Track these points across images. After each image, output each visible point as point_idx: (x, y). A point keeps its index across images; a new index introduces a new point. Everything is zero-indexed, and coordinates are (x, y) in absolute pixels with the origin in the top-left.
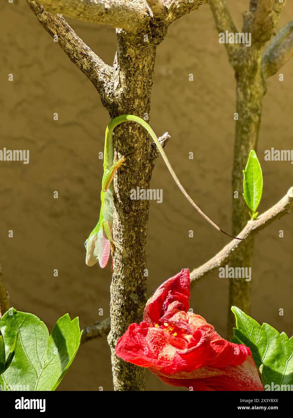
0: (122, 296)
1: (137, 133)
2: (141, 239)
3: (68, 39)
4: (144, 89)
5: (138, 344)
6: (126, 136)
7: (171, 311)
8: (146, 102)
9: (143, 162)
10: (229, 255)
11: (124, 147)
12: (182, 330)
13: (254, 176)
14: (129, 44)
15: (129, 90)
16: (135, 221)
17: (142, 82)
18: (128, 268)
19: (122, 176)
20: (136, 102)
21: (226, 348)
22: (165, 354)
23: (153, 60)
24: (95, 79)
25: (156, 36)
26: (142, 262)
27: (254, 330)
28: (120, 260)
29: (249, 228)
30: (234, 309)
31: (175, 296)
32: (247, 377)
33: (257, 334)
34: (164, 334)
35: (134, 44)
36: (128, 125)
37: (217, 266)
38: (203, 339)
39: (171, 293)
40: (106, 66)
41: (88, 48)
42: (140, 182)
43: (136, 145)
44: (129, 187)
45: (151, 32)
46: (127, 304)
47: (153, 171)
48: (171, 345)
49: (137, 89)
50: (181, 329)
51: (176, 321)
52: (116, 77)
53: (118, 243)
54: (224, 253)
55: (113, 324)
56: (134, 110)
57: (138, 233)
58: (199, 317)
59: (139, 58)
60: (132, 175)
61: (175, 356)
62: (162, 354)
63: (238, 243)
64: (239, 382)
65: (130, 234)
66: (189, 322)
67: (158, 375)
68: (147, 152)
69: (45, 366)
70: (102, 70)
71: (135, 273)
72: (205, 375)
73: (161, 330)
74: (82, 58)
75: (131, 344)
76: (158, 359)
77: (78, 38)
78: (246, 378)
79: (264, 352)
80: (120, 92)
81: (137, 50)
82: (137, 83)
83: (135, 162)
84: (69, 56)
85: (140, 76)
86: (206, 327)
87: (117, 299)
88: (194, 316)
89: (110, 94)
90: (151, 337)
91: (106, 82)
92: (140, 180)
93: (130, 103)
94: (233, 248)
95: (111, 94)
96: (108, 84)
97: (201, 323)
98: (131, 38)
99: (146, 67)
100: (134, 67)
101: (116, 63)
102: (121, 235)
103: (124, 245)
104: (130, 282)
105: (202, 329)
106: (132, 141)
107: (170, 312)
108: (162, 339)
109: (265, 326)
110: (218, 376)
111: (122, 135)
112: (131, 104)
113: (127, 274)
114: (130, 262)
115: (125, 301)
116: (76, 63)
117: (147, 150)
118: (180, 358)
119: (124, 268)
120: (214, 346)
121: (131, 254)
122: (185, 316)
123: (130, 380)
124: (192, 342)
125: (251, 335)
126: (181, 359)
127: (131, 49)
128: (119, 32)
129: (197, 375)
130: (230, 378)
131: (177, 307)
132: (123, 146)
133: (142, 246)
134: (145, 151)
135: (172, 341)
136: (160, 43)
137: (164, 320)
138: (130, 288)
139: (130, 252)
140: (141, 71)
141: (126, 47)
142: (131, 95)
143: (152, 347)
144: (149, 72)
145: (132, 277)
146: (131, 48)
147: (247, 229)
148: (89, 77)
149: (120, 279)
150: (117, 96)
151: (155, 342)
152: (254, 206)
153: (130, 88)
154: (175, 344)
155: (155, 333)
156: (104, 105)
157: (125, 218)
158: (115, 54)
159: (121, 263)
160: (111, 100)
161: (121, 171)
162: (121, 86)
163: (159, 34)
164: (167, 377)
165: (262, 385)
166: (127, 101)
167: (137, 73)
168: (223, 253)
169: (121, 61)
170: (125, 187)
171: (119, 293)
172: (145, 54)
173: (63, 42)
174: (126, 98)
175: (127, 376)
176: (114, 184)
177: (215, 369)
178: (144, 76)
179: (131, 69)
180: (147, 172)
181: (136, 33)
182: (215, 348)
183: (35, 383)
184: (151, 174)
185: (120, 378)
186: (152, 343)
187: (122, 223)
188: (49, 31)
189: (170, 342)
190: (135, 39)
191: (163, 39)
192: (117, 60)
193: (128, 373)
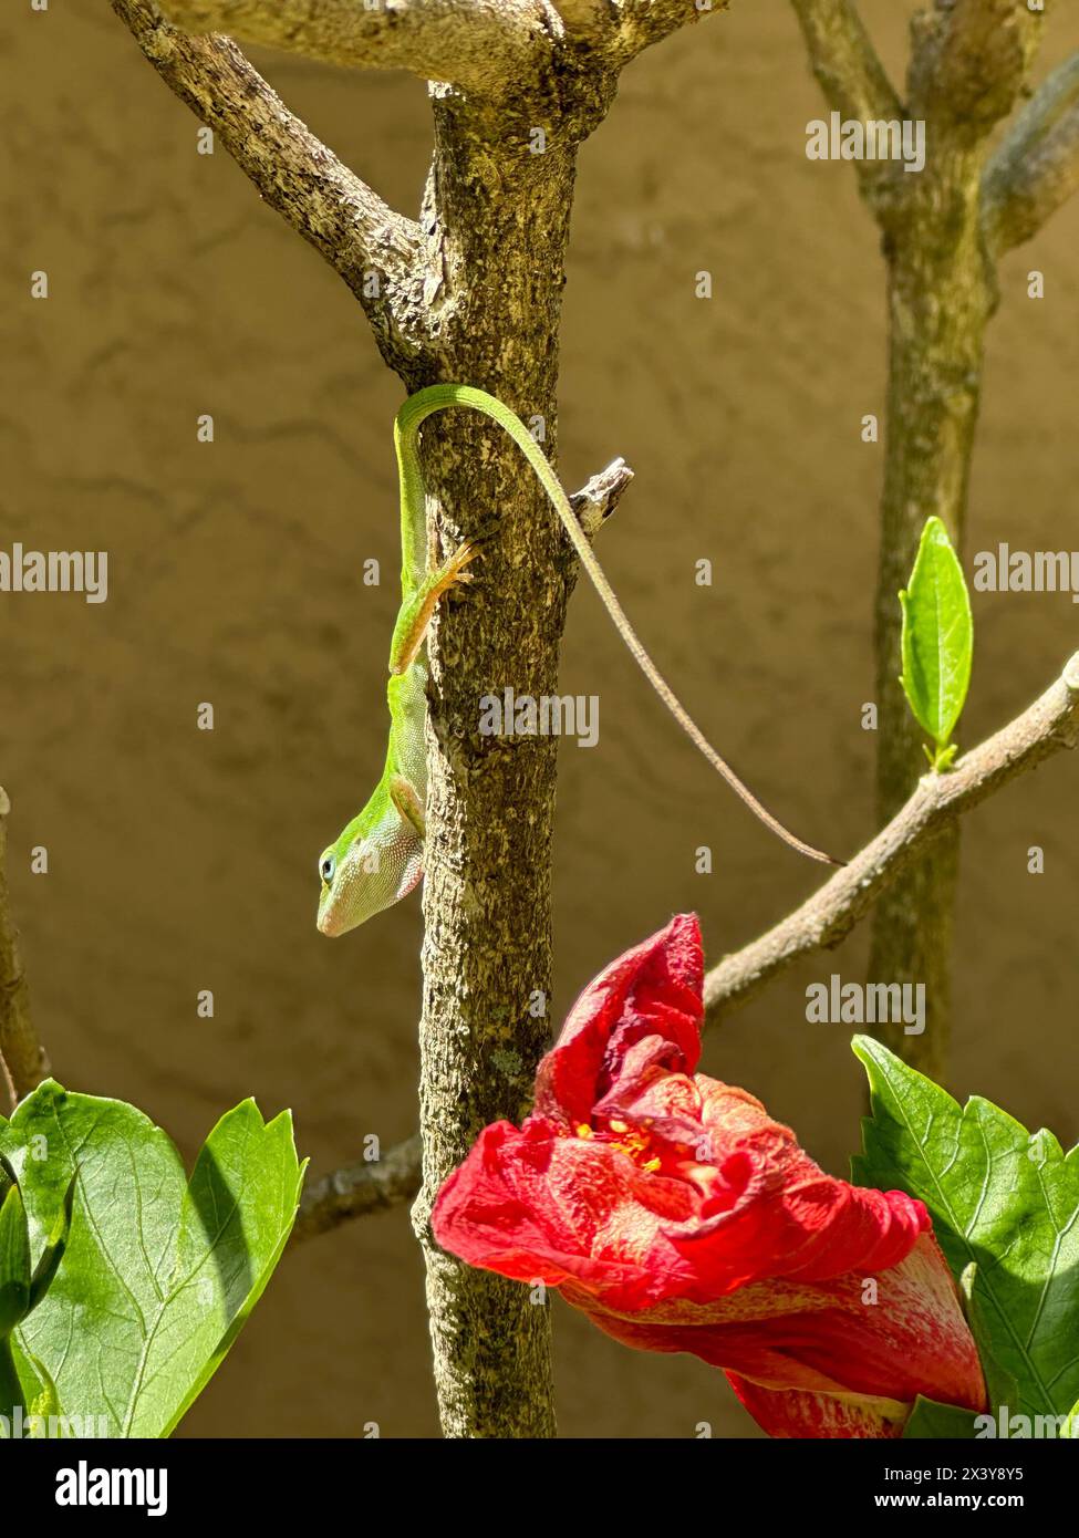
0: (463, 1059)
1: (510, 464)
2: (530, 851)
3: (255, 121)
4: (534, 301)
5: (518, 1200)
6: (471, 473)
7: (635, 1077)
8: (543, 350)
9: (535, 571)
10: (852, 904)
11: (464, 514)
12: (680, 1149)
13: (939, 612)
14: (476, 138)
15: (479, 306)
16: (507, 783)
17: (527, 276)
18: (482, 955)
19: (457, 619)
20: (504, 351)
21: (840, 1214)
22: (615, 1237)
23: (565, 194)
24: (355, 267)
25: (576, 107)
26: (534, 935)
27: (936, 1124)
28: (454, 928)
29: (923, 802)
30: (862, 1046)
31: (649, 1016)
32: (917, 1314)
33: (946, 1137)
34: (612, 1162)
35: (494, 137)
36: (475, 434)
37: (809, 945)
38: (758, 1185)
39: (635, 1006)
40: (394, 220)
41: (329, 153)
42: (524, 642)
43: (507, 507)
44: (482, 659)
45: (555, 94)
46: (480, 1087)
47: (570, 601)
48: (636, 1203)
49: (510, 303)
50: (674, 1143)
51: (654, 1114)
52: (431, 257)
53: (445, 865)
54: (834, 894)
55: (432, 1162)
56: (499, 377)
57: (518, 827)
58: (741, 1098)
59: (515, 190)
60: (495, 616)
61: (655, 1244)
62: (605, 1236)
63: (884, 859)
64: (888, 1331)
65: (489, 831)
66: (705, 1116)
67: (591, 1312)
68: (549, 533)
69: (174, 1291)
70: (378, 232)
71: (508, 973)
72: (762, 1308)
73: (600, 1148)
74: (306, 190)
75: (488, 1199)
76: (592, 1256)
77: (291, 116)
78: (914, 1317)
79: (973, 1204)
80: (448, 314)
81: (508, 160)
82: (509, 279)
83: (503, 568)
84: (258, 184)
85: (518, 253)
86: (767, 1135)
87: (446, 1071)
88: (723, 1094)
89: (409, 321)
90: (564, 1173)
91: (394, 278)
92: (524, 633)
93: (482, 354)
94: (867, 877)
95: (414, 323)
96: (402, 284)
97: (747, 1121)
98: (483, 115)
99: (539, 221)
100: (497, 220)
101: (430, 207)
102: (455, 835)
103: (468, 872)
104: (490, 1007)
105: (754, 1146)
106: (494, 494)
107: (634, 1081)
108: (607, 1181)
109: (976, 1106)
110: (811, 1311)
111: (456, 471)
112: (485, 358)
113: (479, 979)
114: (489, 936)
115: (474, 1078)
116: (283, 208)
117: (547, 525)
118: (673, 1252)
119: (471, 958)
120: (797, 1207)
121: (492, 904)
122: (690, 1092)
123: (497, 1367)
124: (718, 1195)
125: (927, 1141)
126: (678, 1255)
127: (485, 154)
128: (441, 95)
129: (736, 1309)
130: (856, 1317)
131: (658, 1058)
132: (460, 511)
133: (533, 874)
134: (541, 528)
135: (641, 1190)
136: (592, 134)
137: (610, 1112)
138: (490, 1030)
139: (489, 896)
140: (522, 235)
141: (466, 148)
142: (488, 323)
143: (567, 1212)
144: (553, 238)
145: (500, 990)
146: (486, 151)
147: (919, 808)
148: (332, 260)
149: (453, 999)
150: (436, 328)
151: (578, 1194)
152: (941, 723)
153: (481, 299)
154: (651, 1200)
155: (579, 1159)
156: (389, 361)
157: (470, 775)
158: (427, 176)
159: (459, 937)
160: (415, 344)
161: (452, 603)
162: (450, 292)
163: (584, 99)
164: (625, 1318)
165: (972, 1339)
166: (473, 345)
167: (506, 245)
168: (830, 897)
169: (447, 201)
170: (468, 660)
171: (451, 1049)
172: (536, 175)
173: (234, 132)
174: (468, 337)
175: (484, 1350)
176: (429, 648)
177: (801, 1287)
178: (532, 255)
179: (486, 227)
180: (549, 603)
181: (501, 99)
182: (803, 1213)
183: (138, 1354)
184: (564, 614)
185: (460, 1358)
186: (570, 1196)
187: (458, 795)
188: (185, 94)
189: (635, 1193)
190: (500, 119)
191: (600, 119)
192: (433, 196)
193: (489, 1341)
